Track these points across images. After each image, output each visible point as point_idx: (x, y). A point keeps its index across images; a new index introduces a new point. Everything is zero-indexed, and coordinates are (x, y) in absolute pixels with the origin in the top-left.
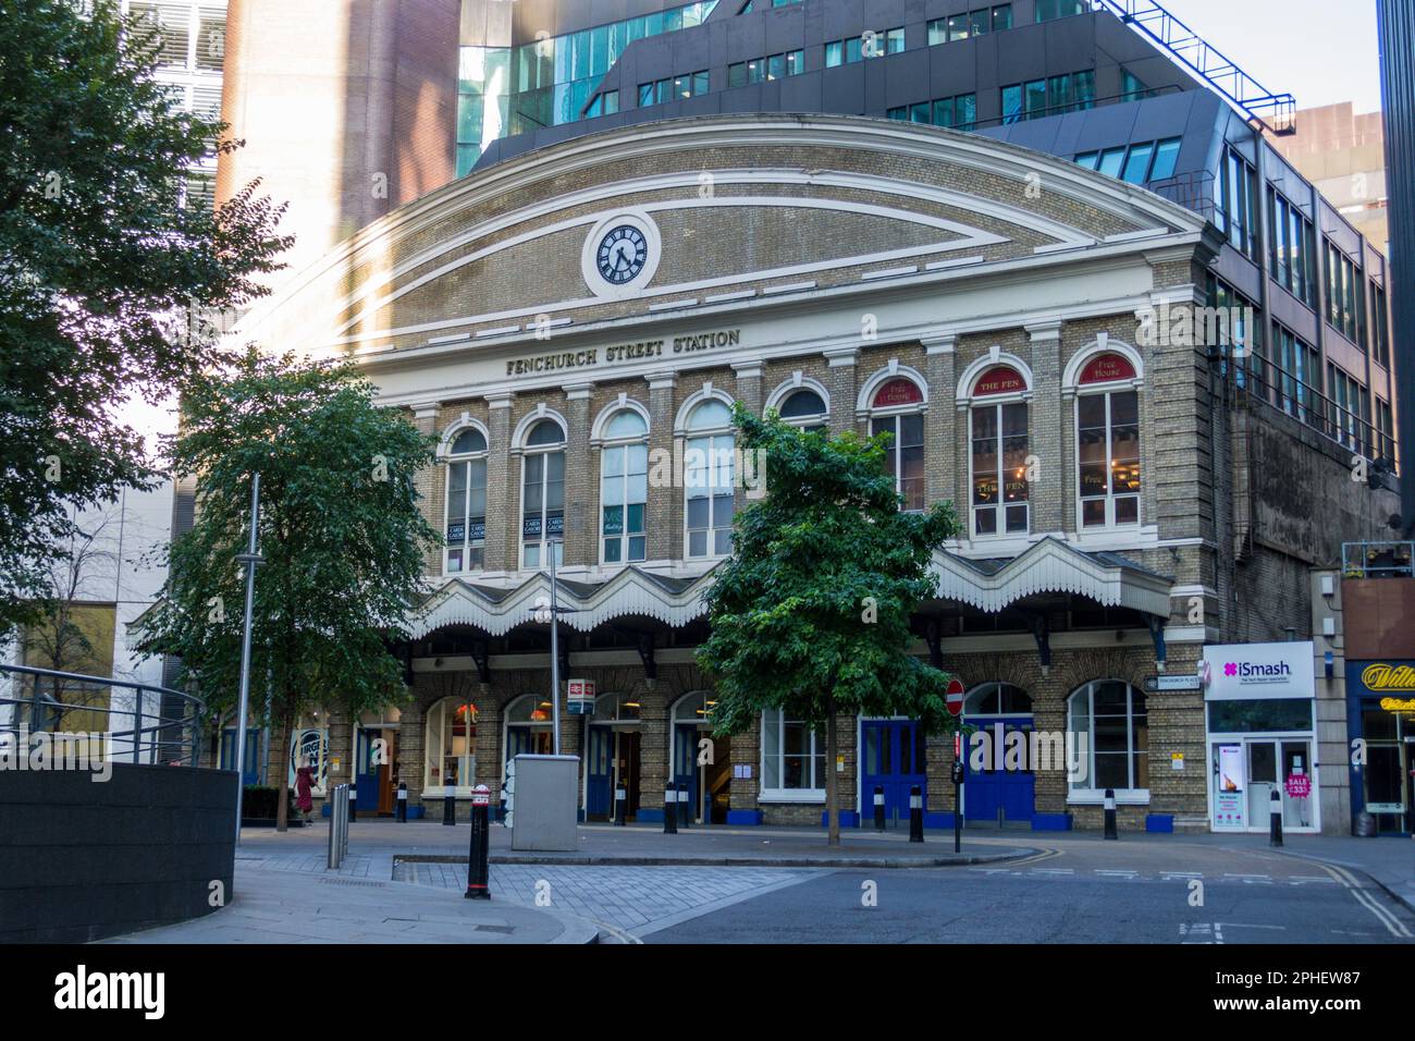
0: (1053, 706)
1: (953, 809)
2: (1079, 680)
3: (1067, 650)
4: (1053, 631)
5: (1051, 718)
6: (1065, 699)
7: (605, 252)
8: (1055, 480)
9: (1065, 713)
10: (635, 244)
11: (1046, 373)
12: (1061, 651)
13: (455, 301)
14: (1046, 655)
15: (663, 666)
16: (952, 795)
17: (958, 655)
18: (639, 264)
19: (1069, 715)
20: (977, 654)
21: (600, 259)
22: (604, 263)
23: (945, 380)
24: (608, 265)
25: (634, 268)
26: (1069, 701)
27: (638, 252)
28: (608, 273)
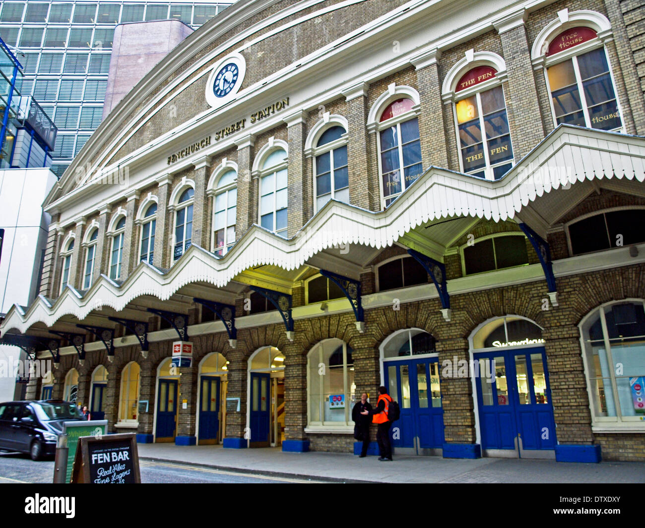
0: (565, 332)
1: (470, 440)
2: (589, 303)
3: (572, 276)
4: (556, 259)
5: (564, 344)
6: (576, 325)
7: (218, 82)
8: (538, 130)
9: (578, 338)
10: (233, 72)
11: (517, 52)
12: (566, 277)
13: (147, 134)
14: (552, 283)
15: (241, 330)
16: (468, 426)
17: (464, 295)
18: (234, 82)
19: (582, 340)
20: (481, 291)
21: (215, 86)
22: (216, 89)
23: (431, 84)
24: (219, 89)
25: (232, 84)
26: (580, 326)
27: (234, 76)
28: (218, 94)
